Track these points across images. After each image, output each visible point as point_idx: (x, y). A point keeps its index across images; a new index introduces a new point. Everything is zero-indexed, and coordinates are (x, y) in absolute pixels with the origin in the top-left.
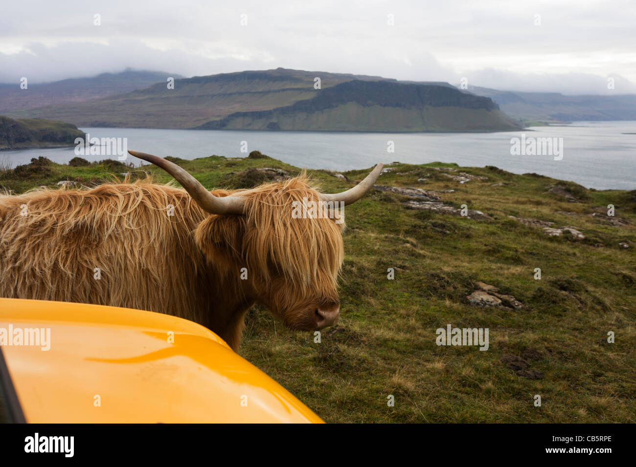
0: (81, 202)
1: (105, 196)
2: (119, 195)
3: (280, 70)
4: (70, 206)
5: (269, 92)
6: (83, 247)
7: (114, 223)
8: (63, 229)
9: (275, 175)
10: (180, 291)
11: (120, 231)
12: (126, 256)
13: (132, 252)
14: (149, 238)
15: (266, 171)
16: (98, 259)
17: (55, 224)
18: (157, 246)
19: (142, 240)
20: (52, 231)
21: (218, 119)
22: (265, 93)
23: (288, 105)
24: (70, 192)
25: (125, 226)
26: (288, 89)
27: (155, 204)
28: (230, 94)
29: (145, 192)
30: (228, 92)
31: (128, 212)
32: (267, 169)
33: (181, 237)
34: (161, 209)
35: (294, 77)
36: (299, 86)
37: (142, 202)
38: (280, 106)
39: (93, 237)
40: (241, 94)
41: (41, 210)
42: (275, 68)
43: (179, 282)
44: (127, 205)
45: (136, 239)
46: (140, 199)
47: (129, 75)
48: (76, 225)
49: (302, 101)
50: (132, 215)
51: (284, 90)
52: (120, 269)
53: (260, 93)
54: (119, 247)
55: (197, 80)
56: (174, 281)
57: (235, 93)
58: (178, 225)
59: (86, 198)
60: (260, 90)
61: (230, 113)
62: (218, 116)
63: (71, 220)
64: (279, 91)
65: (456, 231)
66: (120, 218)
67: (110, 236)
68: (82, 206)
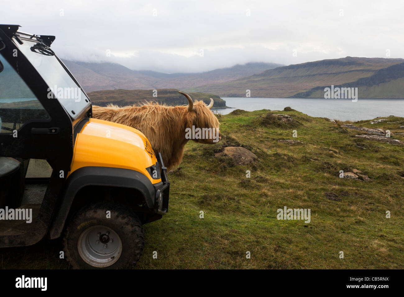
0: (138, 110)
1: (144, 108)
2: (148, 108)
3: (348, 58)
4: (135, 111)
5: (340, 73)
6: (136, 122)
7: (145, 115)
8: (131, 117)
9: (282, 118)
10: (162, 137)
11: (146, 118)
12: (147, 125)
13: (149, 124)
14: (154, 121)
15: (278, 115)
16: (139, 126)
17: (129, 116)
18: (157, 123)
19: (152, 121)
20: (128, 118)
21: (305, 91)
22: (337, 74)
23: (354, 81)
24: (135, 107)
25: (148, 117)
26: (353, 71)
27: (157, 111)
28: (314, 75)
29: (155, 107)
30: (312, 74)
31: (149, 113)
32: (279, 115)
33: (165, 121)
34: (159, 112)
35: (358, 62)
36: (361, 68)
37: (154, 110)
38: (347, 82)
39: (139, 120)
40: (320, 75)
41: (126, 112)
42: (345, 57)
43: (163, 134)
44: (149, 111)
45: (151, 121)
46: (153, 109)
47: (251, 65)
48: (135, 117)
49: (363, 79)
50: (150, 114)
51: (351, 71)
52: (145, 129)
53: (334, 73)
54: (145, 123)
55: (292, 67)
56: (161, 134)
57: (316, 74)
58: (164, 117)
59: (139, 109)
60: (334, 72)
61: (313, 87)
62: (305, 89)
63: (134, 115)
64: (346, 72)
65: (370, 148)
66: (147, 115)
67: (143, 119)
68: (138, 111)
